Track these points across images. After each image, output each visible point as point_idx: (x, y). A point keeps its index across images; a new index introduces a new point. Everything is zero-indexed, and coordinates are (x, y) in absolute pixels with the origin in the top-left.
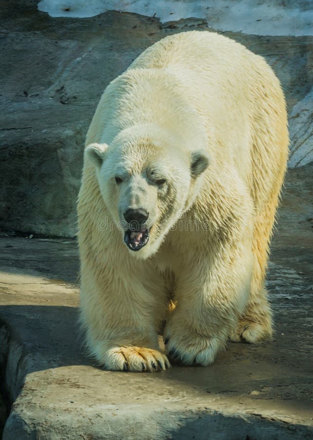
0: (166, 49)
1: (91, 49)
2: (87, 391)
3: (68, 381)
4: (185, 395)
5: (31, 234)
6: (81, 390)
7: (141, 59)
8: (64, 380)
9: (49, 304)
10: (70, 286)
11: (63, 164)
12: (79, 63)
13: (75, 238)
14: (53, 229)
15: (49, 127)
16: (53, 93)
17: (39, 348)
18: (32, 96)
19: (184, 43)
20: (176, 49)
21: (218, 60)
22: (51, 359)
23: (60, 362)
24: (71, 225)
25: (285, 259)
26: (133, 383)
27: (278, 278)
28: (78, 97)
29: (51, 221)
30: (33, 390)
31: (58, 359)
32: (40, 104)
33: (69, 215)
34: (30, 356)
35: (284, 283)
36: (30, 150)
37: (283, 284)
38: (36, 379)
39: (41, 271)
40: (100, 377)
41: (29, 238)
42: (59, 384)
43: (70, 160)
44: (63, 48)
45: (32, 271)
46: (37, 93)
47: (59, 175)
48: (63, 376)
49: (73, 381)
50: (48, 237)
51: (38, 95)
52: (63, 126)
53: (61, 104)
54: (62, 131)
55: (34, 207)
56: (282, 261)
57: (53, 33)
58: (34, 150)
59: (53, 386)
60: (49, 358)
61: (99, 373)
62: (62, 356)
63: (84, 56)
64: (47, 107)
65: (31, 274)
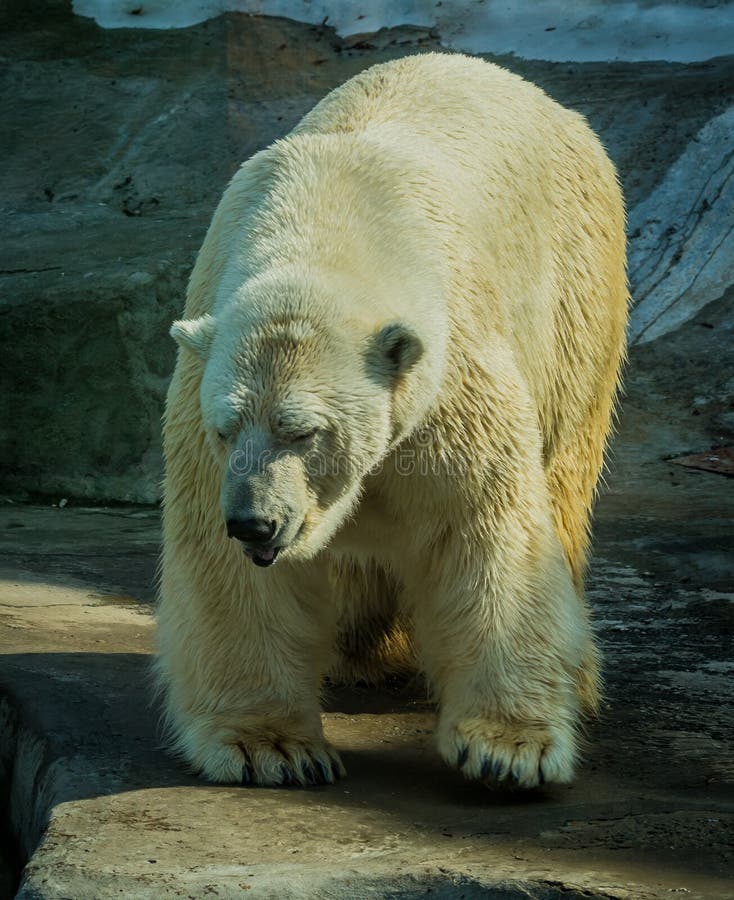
0: (368, 94)
1: (187, 95)
2: (184, 836)
3: (144, 815)
4: (398, 842)
5: (64, 497)
6: (171, 835)
7: (315, 116)
8: (134, 814)
9: (102, 648)
10: (147, 610)
11: (130, 345)
12: (163, 126)
13: (157, 505)
14: (112, 486)
15: (98, 266)
16: (107, 193)
17: (82, 744)
18: (63, 200)
19: (409, 81)
20: (390, 93)
21: (483, 117)
22: (106, 768)
23: (127, 774)
24: (148, 477)
25: (612, 543)
26: (285, 817)
27: (599, 586)
28: (162, 200)
29: (106, 469)
30: (69, 836)
31: (122, 768)
32: (79, 217)
33: (145, 456)
34: (60, 763)
35: (611, 596)
36: (58, 317)
37: (611, 599)
38: (74, 812)
39: (84, 579)
40: (212, 806)
41: (58, 506)
42: (124, 822)
43: (146, 337)
44: (128, 95)
45: (64, 578)
46: (73, 193)
47: (122, 369)
48: (134, 804)
49: (154, 815)
50: (100, 504)
51: (75, 197)
52: (128, 264)
53: (124, 216)
54: (125, 274)
55: (69, 439)
56: (607, 547)
57: (107, 64)
58: (66, 317)
59: (112, 826)
60: (103, 766)
61: (211, 797)
62: (130, 761)
63: (173, 111)
64: (95, 223)
65: (62, 584)
